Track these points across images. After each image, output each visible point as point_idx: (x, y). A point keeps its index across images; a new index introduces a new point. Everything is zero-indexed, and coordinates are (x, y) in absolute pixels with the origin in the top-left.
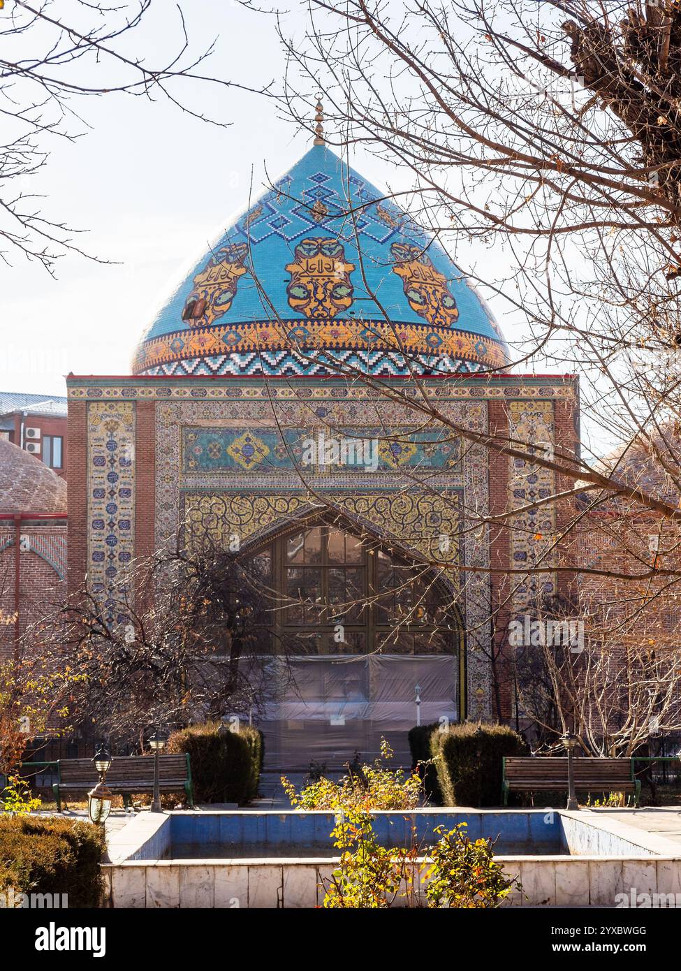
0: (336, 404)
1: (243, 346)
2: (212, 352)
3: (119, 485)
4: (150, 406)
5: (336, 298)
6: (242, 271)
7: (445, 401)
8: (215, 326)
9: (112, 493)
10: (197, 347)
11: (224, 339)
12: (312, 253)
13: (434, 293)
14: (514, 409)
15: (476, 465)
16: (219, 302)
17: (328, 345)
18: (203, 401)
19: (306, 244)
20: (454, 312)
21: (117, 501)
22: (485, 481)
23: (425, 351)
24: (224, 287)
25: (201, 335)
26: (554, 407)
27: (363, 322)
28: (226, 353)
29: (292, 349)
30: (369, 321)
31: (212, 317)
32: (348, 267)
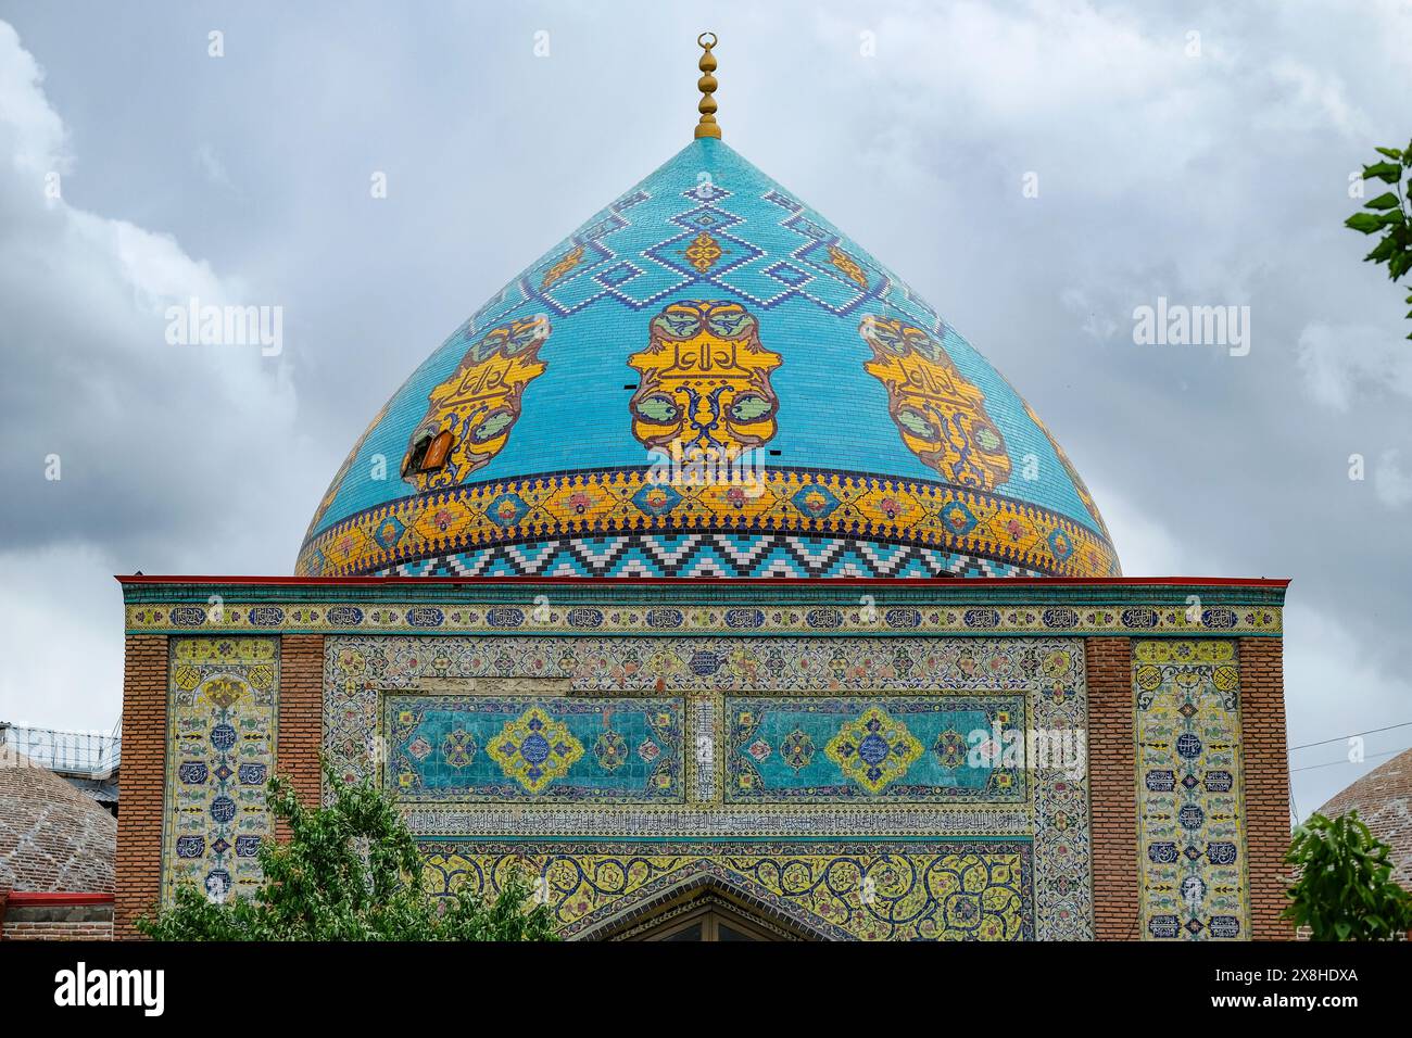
0: (737, 645)
1: (531, 528)
2: (464, 542)
3: (237, 828)
4: (313, 645)
5: (740, 421)
6: (535, 369)
7: (988, 638)
8: (473, 485)
9: (220, 846)
10: (430, 532)
11: (489, 514)
12: (687, 331)
13: (956, 419)
14: (1145, 658)
15: (1061, 787)
16: (482, 435)
17: (720, 523)
18: (433, 637)
19: (676, 313)
20: (1001, 461)
21: (232, 863)
22: (1081, 822)
23: (937, 541)
24: (494, 403)
25: (441, 506)
26: (1239, 654)
27: (800, 471)
28: (494, 544)
29: (640, 531)
30: (814, 472)
31: (466, 467)
32: (765, 361)
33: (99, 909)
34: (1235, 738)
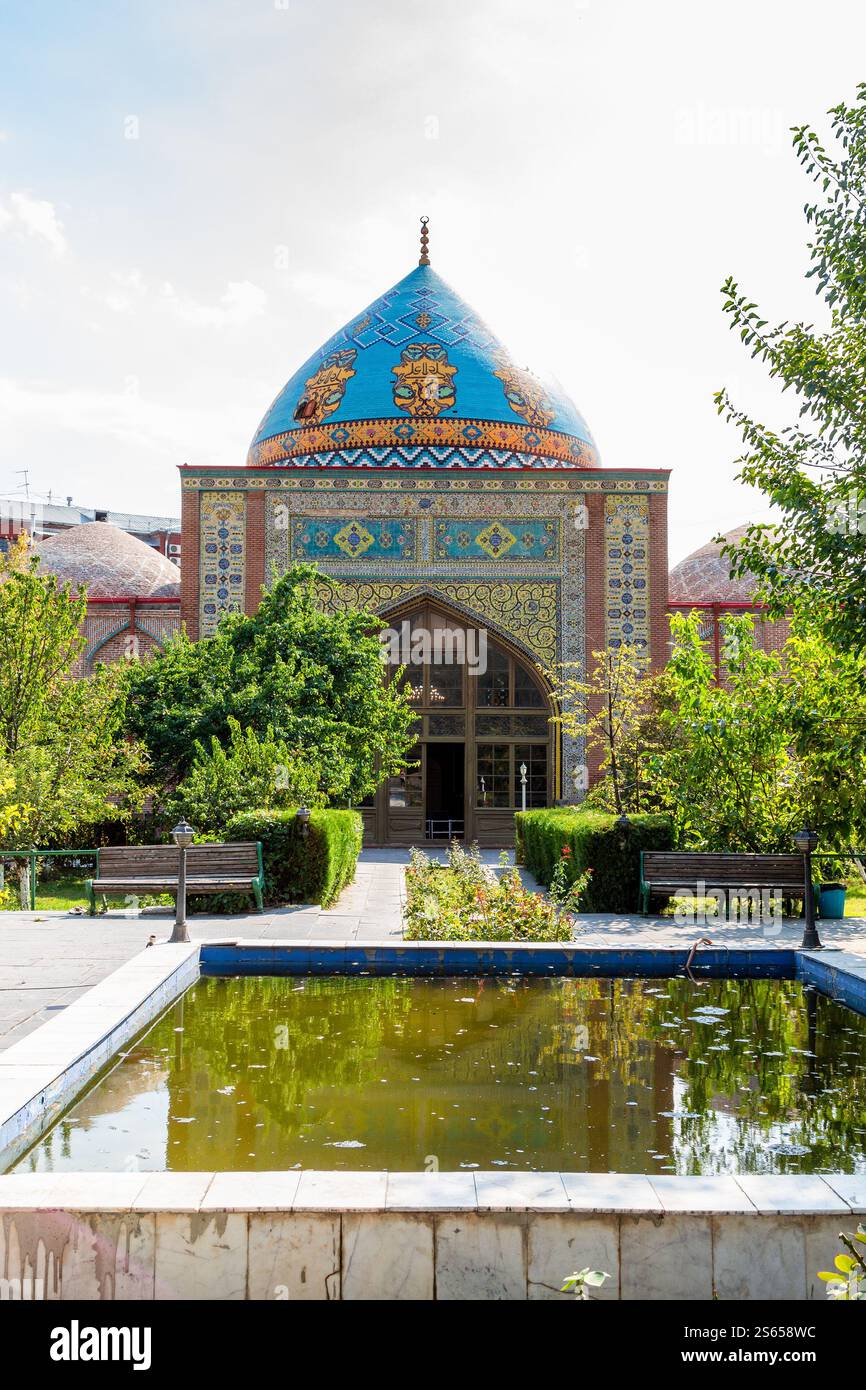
0: (439, 496)
1: (351, 443)
2: (322, 449)
3: (230, 571)
4: (261, 495)
5: (440, 397)
6: (351, 373)
7: (545, 493)
8: (325, 424)
9: (223, 579)
10: (307, 444)
11: (333, 436)
12: (417, 357)
13: (533, 397)
14: (610, 502)
15: (573, 556)
16: (329, 402)
17: (431, 442)
18: (311, 492)
19: (412, 349)
20: (551, 414)
21: (228, 586)
22: (581, 571)
23: (523, 450)
24: (334, 388)
25: (311, 433)
26: (650, 500)
27: (465, 420)
28: (334, 450)
29: (397, 445)
30: (471, 420)
31: (322, 416)
32: (451, 370)
33: (174, 604)
34: (647, 536)
